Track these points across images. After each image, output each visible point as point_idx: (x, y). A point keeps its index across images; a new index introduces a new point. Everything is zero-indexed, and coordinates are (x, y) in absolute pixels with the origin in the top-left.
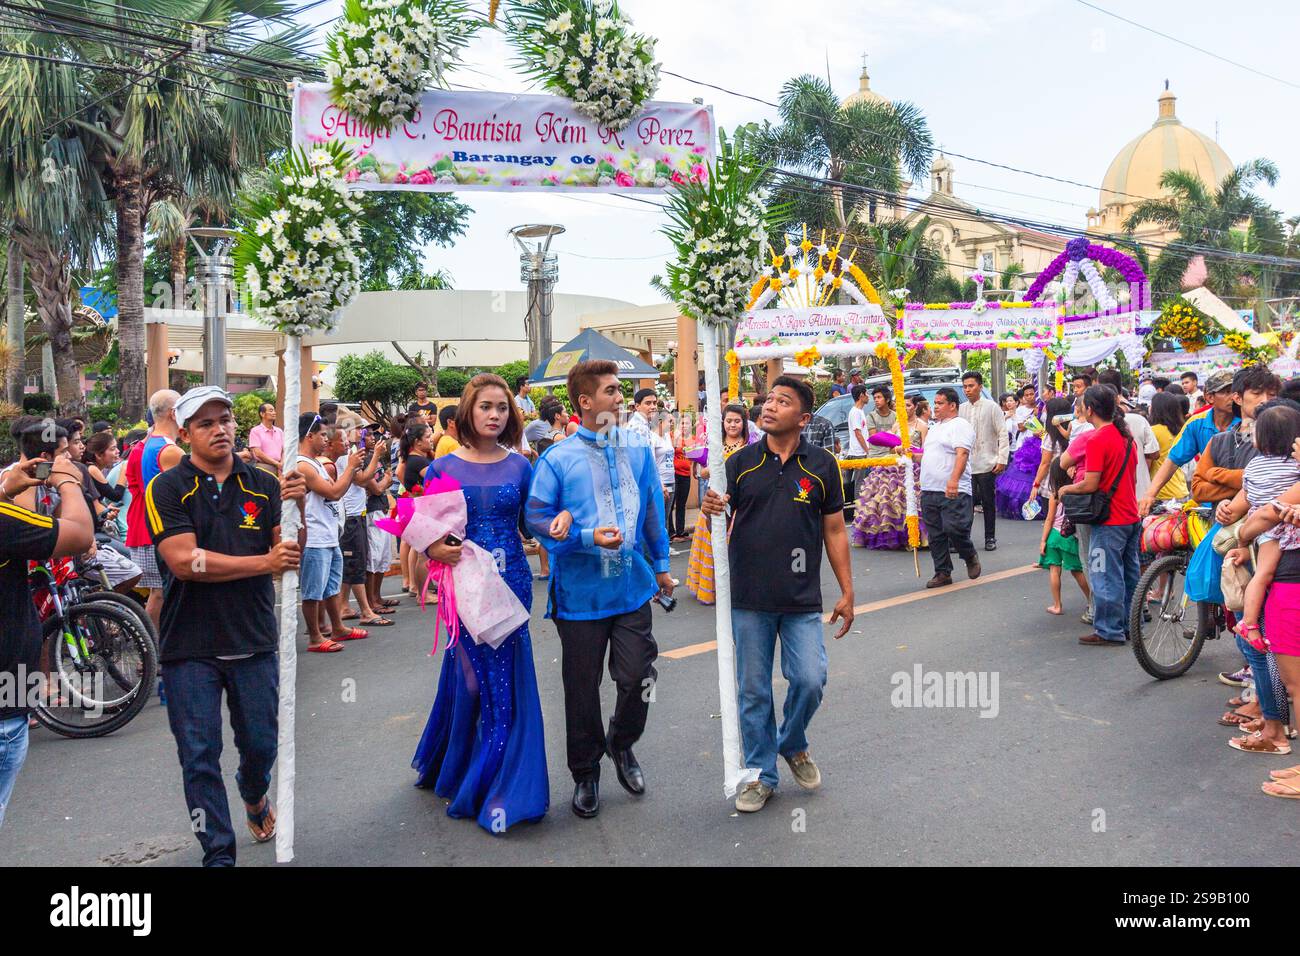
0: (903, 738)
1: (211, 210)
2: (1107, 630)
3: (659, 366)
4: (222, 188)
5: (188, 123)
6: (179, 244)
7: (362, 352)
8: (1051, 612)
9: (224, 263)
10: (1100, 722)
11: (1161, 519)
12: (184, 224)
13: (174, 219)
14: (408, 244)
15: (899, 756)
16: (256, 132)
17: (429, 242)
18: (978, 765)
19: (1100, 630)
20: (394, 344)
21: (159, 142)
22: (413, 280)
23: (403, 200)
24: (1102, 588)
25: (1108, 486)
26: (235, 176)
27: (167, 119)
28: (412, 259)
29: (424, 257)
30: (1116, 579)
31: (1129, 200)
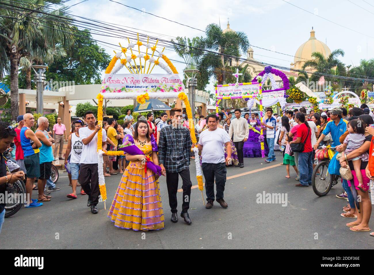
0: (248, 215)
1: (38, 60)
2: (303, 182)
3: (171, 107)
4: (42, 54)
5: (32, 34)
6: (28, 70)
7: (83, 102)
8: (286, 177)
9: (43, 76)
10: (304, 209)
11: (320, 151)
12: (30, 64)
13: (27, 63)
14: (96, 71)
15: (247, 220)
16: (53, 37)
17: (103, 70)
18: (270, 222)
19: (301, 183)
20: (93, 100)
21: (23, 40)
22: (99, 81)
23: (95, 58)
24: (302, 170)
25: (303, 142)
26: (46, 50)
27: (26, 33)
28: (98, 75)
29: (101, 75)
30: (306, 168)
31: (303, 60)
